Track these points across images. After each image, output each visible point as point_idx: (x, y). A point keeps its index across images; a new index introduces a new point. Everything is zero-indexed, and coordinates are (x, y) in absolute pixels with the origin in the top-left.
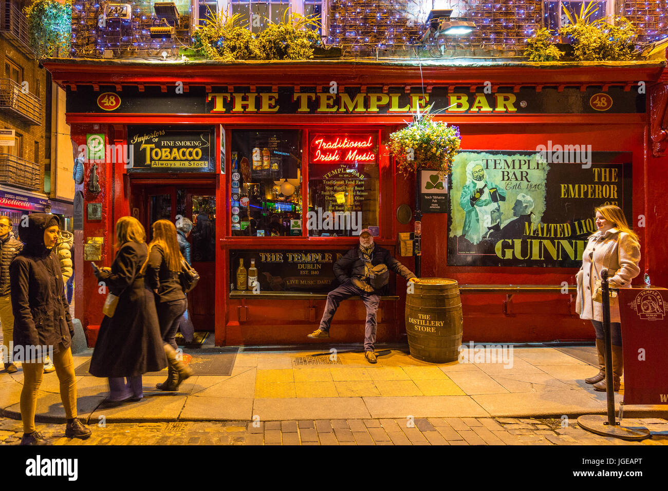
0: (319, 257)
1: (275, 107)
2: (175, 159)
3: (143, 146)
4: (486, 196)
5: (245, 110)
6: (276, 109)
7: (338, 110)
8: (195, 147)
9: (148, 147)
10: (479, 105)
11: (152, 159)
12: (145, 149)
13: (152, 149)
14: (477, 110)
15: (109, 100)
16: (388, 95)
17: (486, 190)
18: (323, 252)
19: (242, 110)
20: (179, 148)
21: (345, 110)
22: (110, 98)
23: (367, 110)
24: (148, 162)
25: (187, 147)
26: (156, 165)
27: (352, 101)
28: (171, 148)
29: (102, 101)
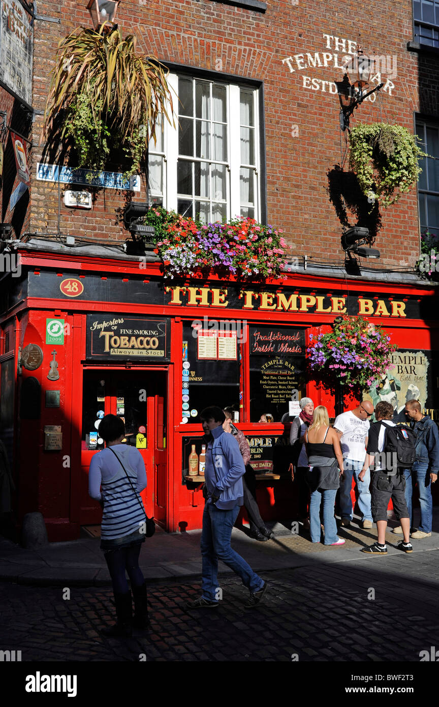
0: (261, 441)
1: (224, 302)
2: (133, 347)
3: (102, 333)
4: (387, 387)
5: (199, 303)
6: (226, 304)
7: (276, 307)
8: (152, 336)
9: (107, 334)
10: (381, 310)
11: (111, 347)
12: (104, 337)
13: (111, 337)
14: (379, 314)
15: (72, 286)
16: (315, 297)
17: (387, 381)
18: (264, 437)
19: (197, 303)
20: (137, 336)
21: (282, 308)
22: (73, 284)
23: (299, 309)
24: (107, 349)
25: (145, 336)
26: (115, 352)
27: (288, 300)
28: (130, 336)
29: (65, 287)
